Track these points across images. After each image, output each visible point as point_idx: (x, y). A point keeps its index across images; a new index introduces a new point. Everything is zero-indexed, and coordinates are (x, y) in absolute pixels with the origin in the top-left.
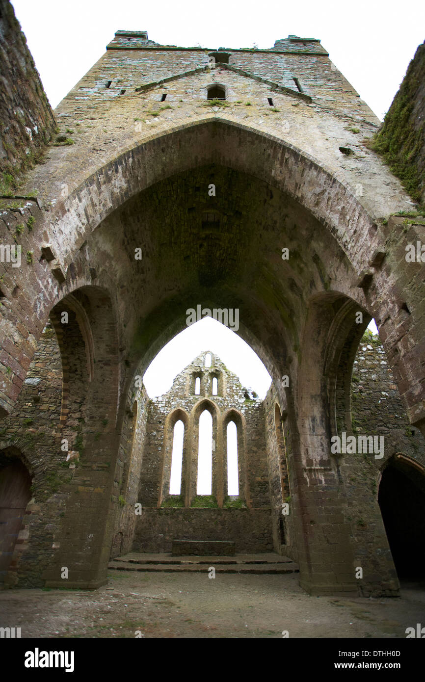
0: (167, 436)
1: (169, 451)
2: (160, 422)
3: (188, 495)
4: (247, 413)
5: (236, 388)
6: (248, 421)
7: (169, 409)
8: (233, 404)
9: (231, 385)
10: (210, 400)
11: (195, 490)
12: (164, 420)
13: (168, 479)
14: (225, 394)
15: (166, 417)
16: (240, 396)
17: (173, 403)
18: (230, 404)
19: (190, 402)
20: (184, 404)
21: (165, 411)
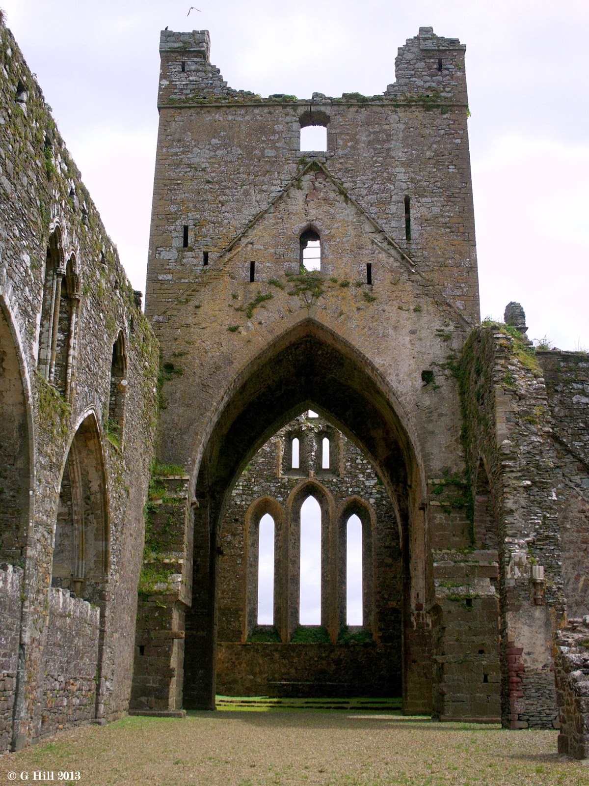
0: (249, 542)
1: (253, 563)
2: (236, 520)
3: (286, 626)
4: (378, 503)
5: (362, 460)
6: (379, 518)
7: (249, 498)
8: (356, 489)
9: (354, 456)
10: (317, 482)
11: (297, 618)
12: (242, 516)
13: (254, 604)
14: (342, 471)
15: (245, 512)
16: (368, 477)
17: (256, 488)
18: (350, 489)
19: (284, 486)
20: (273, 489)
21: (244, 503)
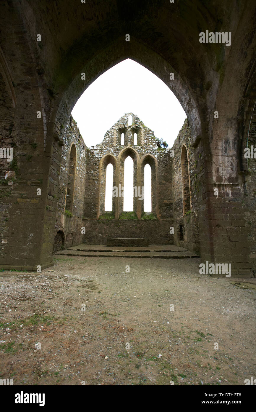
0: (101, 174)
1: (103, 184)
2: (96, 164)
3: (117, 211)
4: (159, 157)
5: (151, 139)
6: (159, 164)
7: (102, 155)
8: (149, 151)
9: (148, 137)
10: (132, 148)
11: (122, 208)
12: (98, 162)
13: (103, 202)
14: (143, 144)
15: (100, 161)
17: (105, 151)
18: (146, 151)
19: (117, 150)
20: (112, 151)
21: (99, 157)
